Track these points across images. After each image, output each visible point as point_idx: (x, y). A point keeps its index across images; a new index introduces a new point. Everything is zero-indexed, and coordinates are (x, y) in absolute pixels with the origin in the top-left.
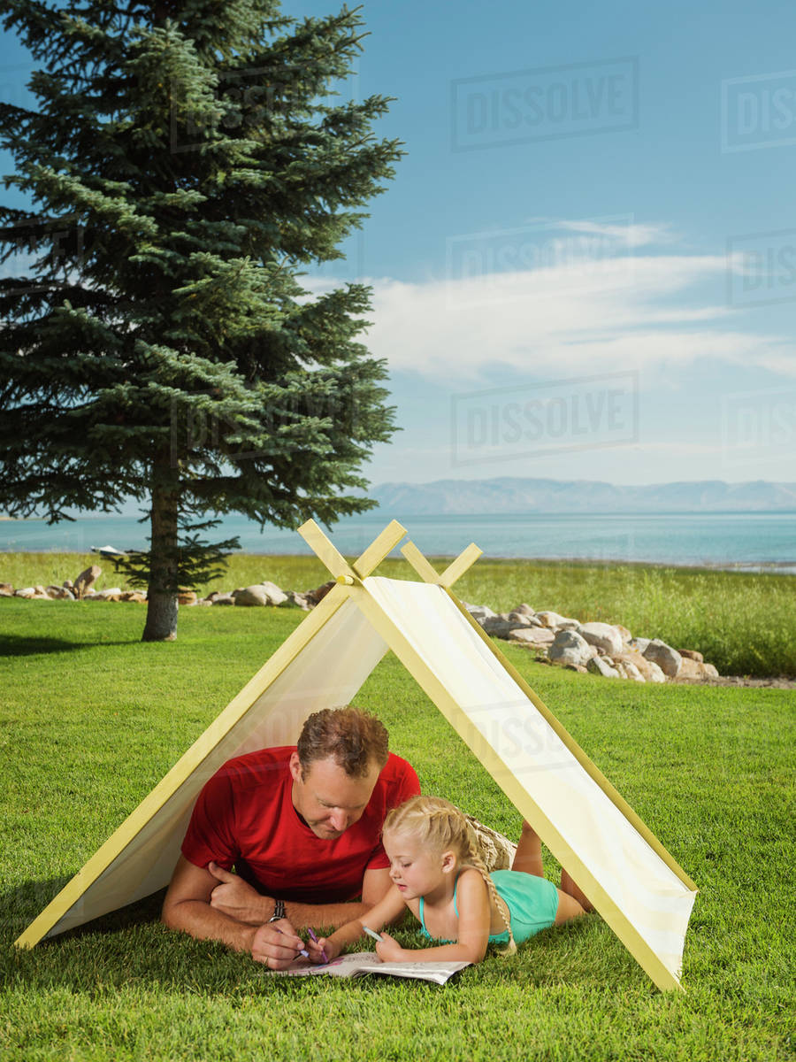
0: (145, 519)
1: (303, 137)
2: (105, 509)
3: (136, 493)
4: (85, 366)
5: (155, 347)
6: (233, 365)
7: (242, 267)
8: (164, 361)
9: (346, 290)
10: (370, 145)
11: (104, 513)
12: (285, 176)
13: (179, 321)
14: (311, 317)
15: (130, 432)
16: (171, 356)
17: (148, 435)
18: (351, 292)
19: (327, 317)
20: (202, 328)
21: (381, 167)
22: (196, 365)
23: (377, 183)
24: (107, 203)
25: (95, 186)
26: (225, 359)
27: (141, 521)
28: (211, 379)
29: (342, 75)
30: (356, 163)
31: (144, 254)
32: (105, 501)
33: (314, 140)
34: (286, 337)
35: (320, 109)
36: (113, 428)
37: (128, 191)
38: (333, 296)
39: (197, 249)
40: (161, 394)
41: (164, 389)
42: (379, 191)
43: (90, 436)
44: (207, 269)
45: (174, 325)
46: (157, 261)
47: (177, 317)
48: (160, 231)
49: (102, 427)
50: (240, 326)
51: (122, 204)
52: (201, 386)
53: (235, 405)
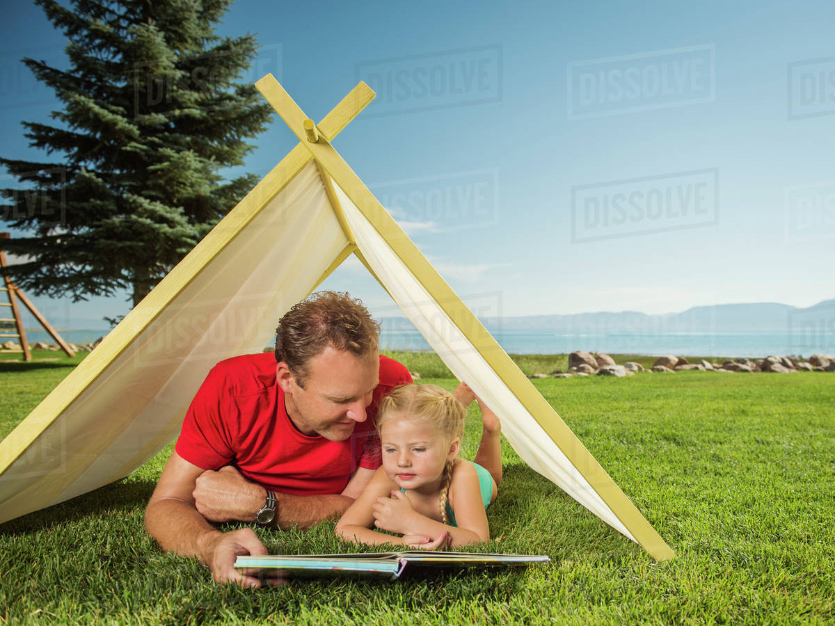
0: (129, 299)
1: (223, 98)
2: (107, 296)
3: (124, 287)
4: (93, 207)
5: (135, 197)
6: (181, 209)
7: (188, 156)
8: (141, 206)
9: (246, 177)
10: (261, 103)
11: (106, 298)
12: (214, 116)
13: (151, 186)
14: (227, 191)
15: (120, 245)
16: (145, 203)
17: (130, 247)
18: (249, 178)
19: (235, 192)
20: (164, 191)
21: (267, 116)
22: (159, 208)
23: (264, 125)
24: (110, 116)
25: (103, 107)
26: (177, 206)
27: (127, 300)
28: (168, 215)
29: (246, 68)
30: (252, 113)
31: (131, 147)
32: (106, 291)
33: (230, 98)
34: (212, 199)
35: (234, 85)
36: (109, 242)
37: (122, 112)
38: (239, 180)
39: (161, 146)
40: (139, 223)
41: (140, 220)
42: (265, 130)
43: (96, 246)
44: (167, 158)
45: (148, 188)
46: (138, 150)
47: (149, 183)
48: (140, 135)
49: (103, 241)
50: (187, 192)
51: (119, 118)
52: (162, 220)
53: (183, 231)
